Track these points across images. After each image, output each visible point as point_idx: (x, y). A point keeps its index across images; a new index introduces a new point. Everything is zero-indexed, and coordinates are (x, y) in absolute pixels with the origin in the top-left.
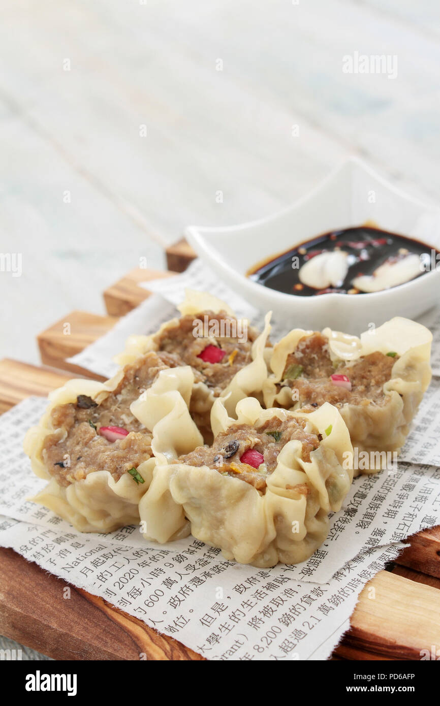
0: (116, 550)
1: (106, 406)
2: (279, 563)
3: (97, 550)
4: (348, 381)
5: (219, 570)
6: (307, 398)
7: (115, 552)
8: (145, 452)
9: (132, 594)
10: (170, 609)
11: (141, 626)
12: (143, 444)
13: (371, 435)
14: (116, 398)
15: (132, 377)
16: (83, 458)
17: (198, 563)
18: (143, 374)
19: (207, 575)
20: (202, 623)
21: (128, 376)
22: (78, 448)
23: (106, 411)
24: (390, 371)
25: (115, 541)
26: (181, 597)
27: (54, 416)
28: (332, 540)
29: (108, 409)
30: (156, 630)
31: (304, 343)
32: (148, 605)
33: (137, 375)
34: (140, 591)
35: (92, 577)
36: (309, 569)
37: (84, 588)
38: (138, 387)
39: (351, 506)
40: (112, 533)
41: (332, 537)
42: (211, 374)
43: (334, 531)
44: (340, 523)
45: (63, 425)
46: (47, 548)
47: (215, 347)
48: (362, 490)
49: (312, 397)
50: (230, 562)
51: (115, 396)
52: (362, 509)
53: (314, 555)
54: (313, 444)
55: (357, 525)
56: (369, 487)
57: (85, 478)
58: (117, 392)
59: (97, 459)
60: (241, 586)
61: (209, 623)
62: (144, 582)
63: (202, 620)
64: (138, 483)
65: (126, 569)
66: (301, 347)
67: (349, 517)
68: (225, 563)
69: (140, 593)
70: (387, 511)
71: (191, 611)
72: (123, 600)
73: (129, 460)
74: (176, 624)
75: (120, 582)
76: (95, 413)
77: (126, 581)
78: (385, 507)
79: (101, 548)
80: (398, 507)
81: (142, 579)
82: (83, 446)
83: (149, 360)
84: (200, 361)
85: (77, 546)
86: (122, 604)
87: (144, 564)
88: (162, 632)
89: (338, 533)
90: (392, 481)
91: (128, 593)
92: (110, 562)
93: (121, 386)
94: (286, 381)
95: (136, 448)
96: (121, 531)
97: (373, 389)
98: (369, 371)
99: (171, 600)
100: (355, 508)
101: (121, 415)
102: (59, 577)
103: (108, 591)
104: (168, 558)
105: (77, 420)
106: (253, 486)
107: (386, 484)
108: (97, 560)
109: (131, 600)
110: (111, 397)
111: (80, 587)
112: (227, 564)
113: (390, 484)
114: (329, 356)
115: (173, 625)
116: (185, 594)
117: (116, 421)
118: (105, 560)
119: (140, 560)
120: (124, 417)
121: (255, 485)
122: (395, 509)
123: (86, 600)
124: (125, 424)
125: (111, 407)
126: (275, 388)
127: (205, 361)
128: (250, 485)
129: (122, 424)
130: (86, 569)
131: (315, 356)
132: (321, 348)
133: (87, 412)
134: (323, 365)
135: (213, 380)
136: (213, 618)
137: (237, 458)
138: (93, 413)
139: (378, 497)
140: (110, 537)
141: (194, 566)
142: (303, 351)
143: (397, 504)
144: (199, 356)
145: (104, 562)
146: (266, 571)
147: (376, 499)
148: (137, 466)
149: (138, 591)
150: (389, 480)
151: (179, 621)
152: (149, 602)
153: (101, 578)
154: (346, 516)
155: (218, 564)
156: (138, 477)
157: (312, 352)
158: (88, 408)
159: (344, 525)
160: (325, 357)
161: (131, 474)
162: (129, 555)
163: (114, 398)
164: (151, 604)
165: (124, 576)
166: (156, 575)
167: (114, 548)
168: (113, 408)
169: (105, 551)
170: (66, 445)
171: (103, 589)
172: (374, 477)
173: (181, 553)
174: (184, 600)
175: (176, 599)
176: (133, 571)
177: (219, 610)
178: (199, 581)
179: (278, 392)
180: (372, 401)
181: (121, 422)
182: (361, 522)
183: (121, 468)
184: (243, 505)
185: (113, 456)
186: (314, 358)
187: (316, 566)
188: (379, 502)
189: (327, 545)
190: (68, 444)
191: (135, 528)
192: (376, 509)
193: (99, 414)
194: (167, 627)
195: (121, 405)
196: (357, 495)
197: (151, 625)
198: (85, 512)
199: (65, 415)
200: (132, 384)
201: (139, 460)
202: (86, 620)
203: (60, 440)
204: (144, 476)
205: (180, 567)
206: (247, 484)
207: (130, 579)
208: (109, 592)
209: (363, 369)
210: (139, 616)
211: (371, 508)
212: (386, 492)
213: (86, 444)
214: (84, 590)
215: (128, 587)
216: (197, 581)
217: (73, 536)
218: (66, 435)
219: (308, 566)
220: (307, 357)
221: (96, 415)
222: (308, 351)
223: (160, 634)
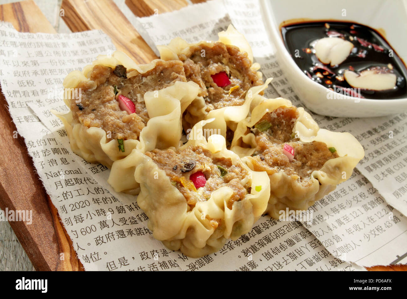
0: (86, 179)
1: (132, 81)
2: (179, 250)
3: (75, 172)
4: (293, 155)
5: (140, 233)
6: (261, 150)
7: (85, 180)
8: (135, 132)
9: (77, 219)
10: (94, 243)
11: (70, 244)
12: (137, 127)
13: (286, 198)
14: (142, 79)
15: (160, 71)
16: (96, 111)
17: (130, 220)
18: (167, 73)
19: (130, 232)
20: (107, 266)
21: (157, 69)
22: (97, 102)
23: (130, 85)
24: (324, 162)
25: (89, 172)
26: (105, 240)
27: (94, 71)
28: (221, 253)
29: (132, 84)
30: (77, 254)
31: (282, 110)
32: (82, 232)
33: (163, 72)
34: (83, 219)
35: (60, 190)
36: (195, 266)
37: (50, 196)
38: (159, 80)
39: (247, 235)
40: (92, 164)
41: (223, 251)
42: (213, 93)
43: (226, 247)
44: (233, 243)
45: (97, 80)
46: (45, 152)
47: (227, 74)
48: (261, 226)
49: (265, 151)
50: (150, 231)
51: (142, 77)
52: (253, 241)
53: (203, 257)
54: (240, 196)
55: (243, 250)
56: (267, 227)
57: (89, 127)
58: (144, 75)
59: (104, 118)
60: (146, 254)
61: (112, 268)
62: (89, 215)
63: (108, 263)
64: (120, 150)
65: (83, 198)
66: (278, 111)
67: (241, 241)
68: (147, 229)
69: (82, 221)
70: (267, 252)
71: (106, 253)
72: (69, 219)
73: (123, 132)
74: (91, 257)
75: (74, 205)
76: (122, 82)
77: (78, 207)
78: (268, 248)
79: (78, 172)
80: (275, 253)
81: (89, 211)
82: (101, 102)
83: (176, 66)
84: (211, 80)
85: (64, 161)
86: (67, 222)
87: (96, 201)
88: (79, 258)
89: (228, 250)
90: (283, 231)
91: (75, 216)
92: (77, 186)
93: (150, 72)
94: (255, 129)
95: (132, 126)
96: (98, 166)
97: (306, 168)
98: (311, 154)
99: (98, 237)
100: (249, 237)
101: (138, 93)
102: (40, 179)
103: (64, 207)
104: (114, 205)
105: (108, 81)
106: (187, 201)
107: (278, 231)
108: (70, 180)
109: (74, 222)
110: (139, 76)
111: (49, 194)
112: (147, 231)
113: (280, 232)
114: (293, 127)
115: (89, 256)
116: (108, 239)
117: (133, 95)
118: (75, 183)
119: (96, 196)
120: (139, 95)
121: (188, 201)
122: (272, 254)
123: (48, 204)
124: (136, 101)
125: (134, 84)
126: (246, 129)
127: (215, 82)
128: (185, 200)
129: (135, 99)
130: (59, 182)
131: (284, 122)
132: (291, 119)
133: (117, 79)
134: (285, 130)
135: (212, 97)
136: (115, 267)
137: (189, 175)
138: (121, 81)
139: (268, 238)
140: (89, 166)
141: (126, 220)
142: (278, 115)
143: (276, 251)
144: (212, 76)
145: (73, 184)
146: (168, 251)
147: (265, 239)
148: (126, 139)
149: (81, 218)
150: (282, 229)
151: (94, 255)
152: (84, 230)
153: (64, 195)
154: (240, 239)
155: (142, 227)
156: (122, 147)
157: (283, 118)
158: (120, 77)
159: (235, 246)
160: (290, 126)
161: (118, 142)
162: (92, 188)
163: (141, 78)
164: (84, 233)
165: (79, 203)
166: (99, 214)
167: (86, 176)
168: (136, 85)
169: (78, 176)
170: (91, 95)
171: (61, 204)
172: (274, 222)
173: (124, 206)
174: (105, 243)
175: (101, 239)
176: (87, 202)
177: (123, 263)
178: (122, 235)
179: (246, 134)
180: (299, 177)
181: (135, 98)
182: (247, 249)
183: (115, 133)
184: (174, 209)
185: (115, 123)
186: (283, 122)
187: (200, 266)
188: (266, 242)
189: (216, 255)
190: (93, 95)
191: (107, 169)
192: (261, 246)
193: (124, 84)
194: (85, 256)
195: (142, 85)
196: (256, 229)
197: (75, 248)
198: (80, 145)
199: (101, 74)
200: (157, 75)
201: (129, 136)
202: (40, 219)
203: (90, 89)
204: (126, 148)
205: (117, 216)
206: (184, 198)
207: (82, 207)
208: (64, 209)
209: (308, 150)
210: (72, 236)
211: (259, 243)
212: (275, 237)
213: (103, 103)
214: (50, 198)
215: (77, 213)
216: (121, 234)
217: (67, 152)
218: (95, 88)
219: (195, 263)
220: (278, 119)
221: (123, 84)
222: (281, 116)
223: (77, 258)
